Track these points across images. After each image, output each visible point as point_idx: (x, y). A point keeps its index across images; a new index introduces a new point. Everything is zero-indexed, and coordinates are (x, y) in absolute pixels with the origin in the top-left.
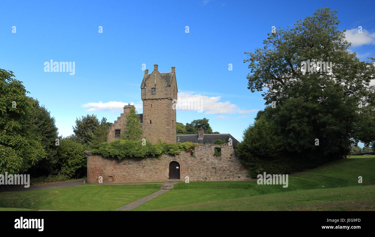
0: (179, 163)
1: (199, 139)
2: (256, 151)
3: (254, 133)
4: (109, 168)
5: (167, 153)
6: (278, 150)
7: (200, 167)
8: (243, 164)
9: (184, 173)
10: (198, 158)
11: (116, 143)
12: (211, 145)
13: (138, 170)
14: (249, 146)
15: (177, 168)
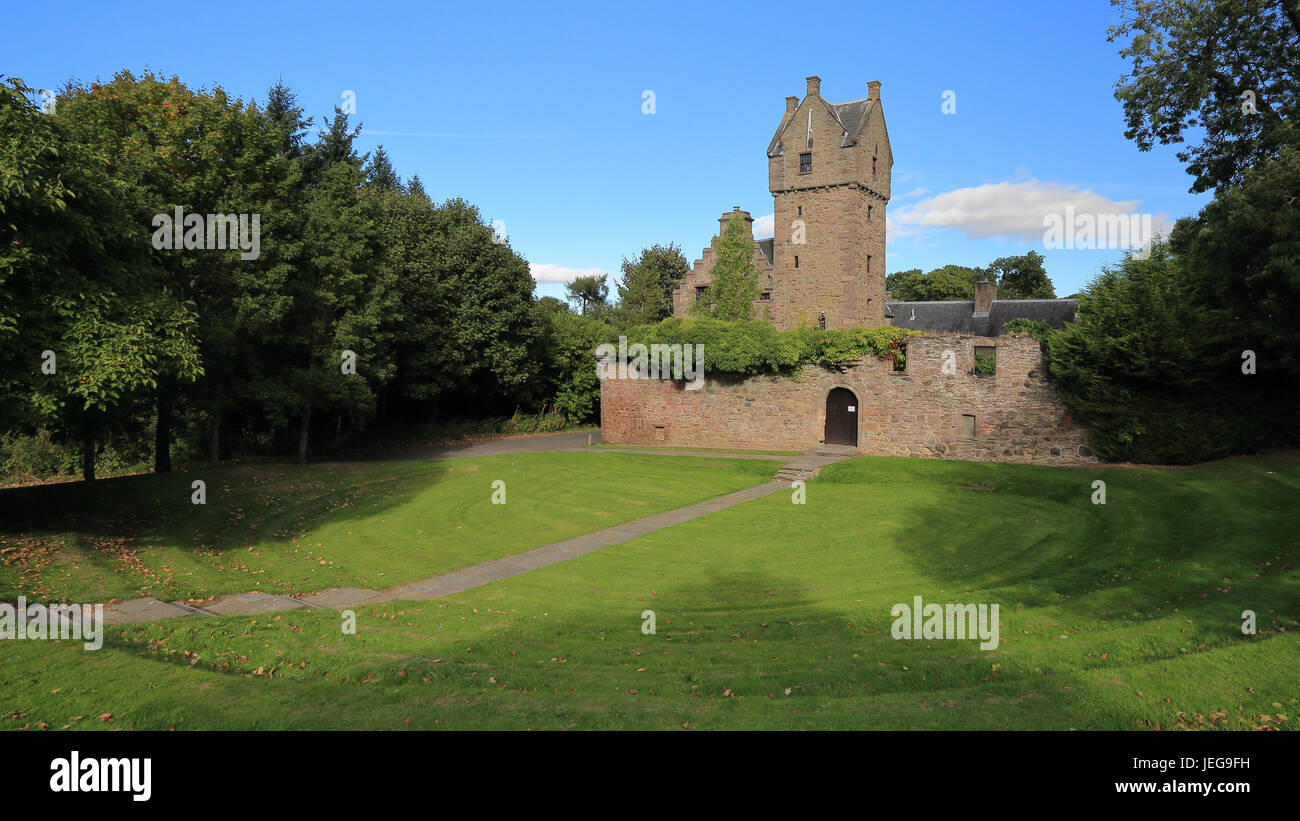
0: (856, 393)
1: (975, 315)
2: (1118, 365)
3: (1112, 296)
4: (655, 402)
5: (818, 362)
6: (1210, 361)
7: (924, 411)
8: (1070, 407)
9: (870, 427)
10: (918, 381)
11: (670, 327)
12: (962, 338)
13: (735, 410)
14: (1092, 344)
15: (851, 409)
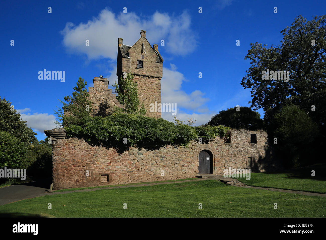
0: (212, 152)
9: (217, 165)
10: (234, 146)
12: (247, 131)
13: (154, 162)
15: (208, 158)
